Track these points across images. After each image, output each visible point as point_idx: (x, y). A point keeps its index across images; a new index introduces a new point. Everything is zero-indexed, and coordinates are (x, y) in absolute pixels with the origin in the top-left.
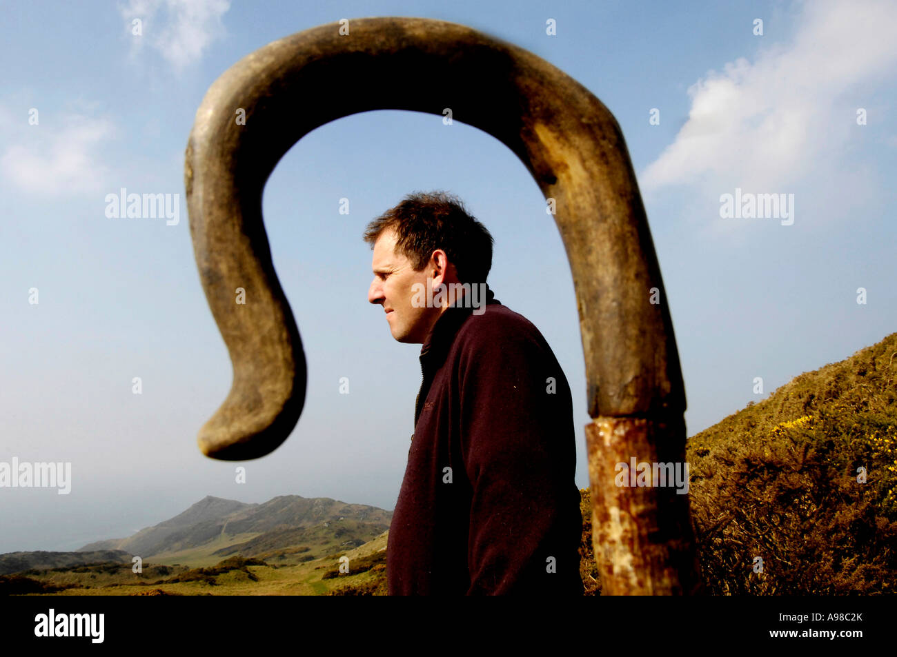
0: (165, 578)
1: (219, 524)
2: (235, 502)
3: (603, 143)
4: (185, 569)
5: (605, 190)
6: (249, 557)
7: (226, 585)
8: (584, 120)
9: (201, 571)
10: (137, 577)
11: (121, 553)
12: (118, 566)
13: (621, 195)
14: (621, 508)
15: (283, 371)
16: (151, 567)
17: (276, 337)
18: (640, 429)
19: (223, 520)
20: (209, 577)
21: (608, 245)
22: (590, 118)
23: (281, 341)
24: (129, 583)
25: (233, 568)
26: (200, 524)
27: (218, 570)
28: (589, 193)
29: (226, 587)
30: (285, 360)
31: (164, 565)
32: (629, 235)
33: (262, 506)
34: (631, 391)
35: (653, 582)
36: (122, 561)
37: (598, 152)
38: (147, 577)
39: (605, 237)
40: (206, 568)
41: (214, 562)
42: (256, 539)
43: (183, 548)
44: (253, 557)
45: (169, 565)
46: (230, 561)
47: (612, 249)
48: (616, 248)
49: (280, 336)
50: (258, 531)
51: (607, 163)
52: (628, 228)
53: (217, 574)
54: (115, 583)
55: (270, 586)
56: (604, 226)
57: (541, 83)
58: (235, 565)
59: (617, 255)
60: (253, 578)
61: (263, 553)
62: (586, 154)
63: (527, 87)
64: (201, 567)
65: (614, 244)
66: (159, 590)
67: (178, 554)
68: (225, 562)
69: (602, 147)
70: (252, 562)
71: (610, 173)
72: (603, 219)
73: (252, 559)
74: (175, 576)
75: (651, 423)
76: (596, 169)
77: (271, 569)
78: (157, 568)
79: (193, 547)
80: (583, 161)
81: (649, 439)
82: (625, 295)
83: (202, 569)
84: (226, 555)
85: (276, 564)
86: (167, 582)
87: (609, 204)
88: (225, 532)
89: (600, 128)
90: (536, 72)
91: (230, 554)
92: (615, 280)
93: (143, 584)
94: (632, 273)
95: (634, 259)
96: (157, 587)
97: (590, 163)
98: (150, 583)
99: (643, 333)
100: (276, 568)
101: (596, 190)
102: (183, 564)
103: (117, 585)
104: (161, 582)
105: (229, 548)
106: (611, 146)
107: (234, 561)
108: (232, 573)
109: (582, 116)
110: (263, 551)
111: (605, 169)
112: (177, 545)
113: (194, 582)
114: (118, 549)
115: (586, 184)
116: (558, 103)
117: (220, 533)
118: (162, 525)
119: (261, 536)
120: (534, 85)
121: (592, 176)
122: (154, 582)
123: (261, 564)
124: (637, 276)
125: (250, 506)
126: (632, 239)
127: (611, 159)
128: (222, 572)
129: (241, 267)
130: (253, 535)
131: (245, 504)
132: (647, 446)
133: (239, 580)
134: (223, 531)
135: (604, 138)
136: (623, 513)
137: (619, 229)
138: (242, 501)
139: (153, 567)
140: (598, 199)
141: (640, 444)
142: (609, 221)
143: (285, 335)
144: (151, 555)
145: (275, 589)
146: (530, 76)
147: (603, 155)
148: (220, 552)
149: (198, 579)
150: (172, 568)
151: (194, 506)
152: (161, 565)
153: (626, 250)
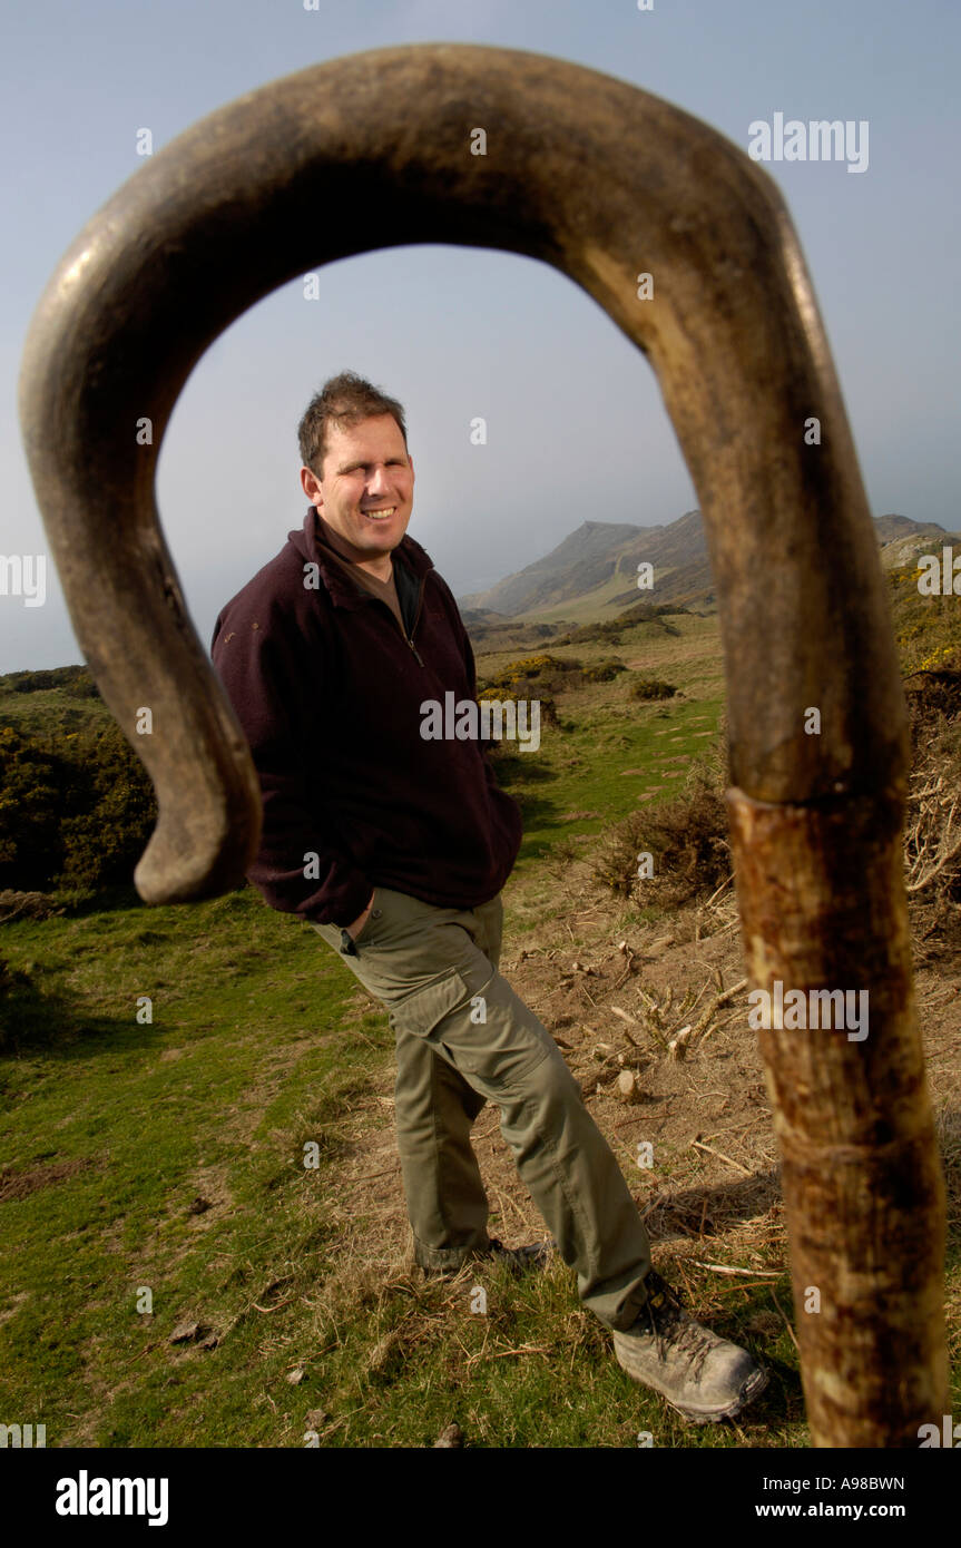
0: (550, 641)
1: (610, 560)
2: (626, 527)
3: (720, 269)
4: (573, 627)
5: (728, 378)
6: (662, 604)
7: (636, 644)
8: (677, 225)
9: (597, 627)
10: (511, 642)
11: (482, 612)
12: (483, 630)
13: (762, 382)
14: (767, 940)
15: (208, 797)
16: (527, 627)
17: (190, 749)
18: (795, 824)
19: (614, 554)
20: (610, 634)
21: (736, 490)
22: (692, 217)
23: (198, 755)
24: (503, 650)
25: (641, 621)
26: (582, 563)
27: (620, 625)
28: (698, 384)
29: (635, 647)
30: (208, 780)
31: (545, 622)
32: (777, 466)
33: (668, 529)
34: (777, 762)
35: (813, 1053)
36: (486, 622)
37: (709, 295)
38: (523, 641)
39: (731, 474)
40: (603, 623)
41: (613, 614)
42: (666, 576)
43: (564, 598)
44: (667, 603)
45: (549, 622)
46: (635, 611)
47: (744, 499)
48: (753, 497)
49: (196, 748)
50: (668, 566)
51: (729, 315)
52: (775, 452)
53: (621, 630)
54: (485, 651)
55: (699, 642)
56: (728, 453)
57: (582, 159)
58: (641, 615)
59: (753, 511)
60: (672, 632)
61: (680, 597)
62: (685, 303)
63: (554, 174)
64: (597, 622)
65: (747, 490)
66: (546, 656)
67: (560, 607)
68: (628, 612)
69: (716, 279)
70: (664, 611)
71: (735, 339)
72: (727, 438)
73: (667, 606)
74: (563, 636)
75: (815, 815)
76: (706, 333)
77: (696, 618)
78: (535, 628)
79: (578, 596)
80: (681, 318)
81: (812, 840)
82: (768, 588)
83: (598, 624)
84: (627, 603)
85: (702, 611)
86: (554, 645)
87: (736, 405)
88: (620, 571)
89: (714, 234)
90: (571, 132)
91: (632, 601)
92: (751, 560)
93: (522, 650)
94: (780, 547)
95: (787, 517)
96: (541, 653)
97: (695, 322)
98: (531, 647)
99: (800, 660)
100: (703, 616)
101: (711, 379)
102: (569, 620)
103: (489, 653)
104: (546, 646)
105: (629, 593)
106: (738, 273)
107: (641, 611)
108: (641, 627)
109: (670, 216)
110: (680, 593)
111: (725, 331)
112: (557, 594)
113: (590, 642)
114: (478, 607)
115: (691, 365)
116: (620, 197)
117: (613, 572)
118: (529, 569)
119: (673, 573)
120: (568, 166)
121: (700, 349)
122: (536, 646)
123: (681, 611)
124: (793, 551)
125: (651, 529)
126: (784, 475)
127: (739, 302)
128: (628, 627)
129: (126, 648)
130: (661, 572)
131: (643, 528)
132: (808, 852)
133: (653, 635)
134: (617, 570)
135: (722, 257)
136: (770, 948)
137: (756, 457)
138: (638, 524)
139: (529, 627)
140: (714, 396)
141: (795, 849)
142: (738, 442)
143: (202, 744)
144: (523, 612)
145: (708, 644)
146: (557, 148)
147: (720, 298)
148: (617, 600)
149: (595, 639)
150: (555, 627)
151: (568, 538)
152: (540, 622)
153: (770, 499)
